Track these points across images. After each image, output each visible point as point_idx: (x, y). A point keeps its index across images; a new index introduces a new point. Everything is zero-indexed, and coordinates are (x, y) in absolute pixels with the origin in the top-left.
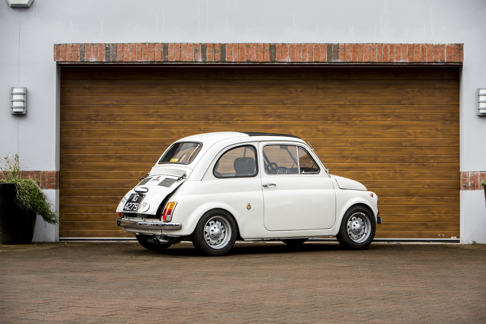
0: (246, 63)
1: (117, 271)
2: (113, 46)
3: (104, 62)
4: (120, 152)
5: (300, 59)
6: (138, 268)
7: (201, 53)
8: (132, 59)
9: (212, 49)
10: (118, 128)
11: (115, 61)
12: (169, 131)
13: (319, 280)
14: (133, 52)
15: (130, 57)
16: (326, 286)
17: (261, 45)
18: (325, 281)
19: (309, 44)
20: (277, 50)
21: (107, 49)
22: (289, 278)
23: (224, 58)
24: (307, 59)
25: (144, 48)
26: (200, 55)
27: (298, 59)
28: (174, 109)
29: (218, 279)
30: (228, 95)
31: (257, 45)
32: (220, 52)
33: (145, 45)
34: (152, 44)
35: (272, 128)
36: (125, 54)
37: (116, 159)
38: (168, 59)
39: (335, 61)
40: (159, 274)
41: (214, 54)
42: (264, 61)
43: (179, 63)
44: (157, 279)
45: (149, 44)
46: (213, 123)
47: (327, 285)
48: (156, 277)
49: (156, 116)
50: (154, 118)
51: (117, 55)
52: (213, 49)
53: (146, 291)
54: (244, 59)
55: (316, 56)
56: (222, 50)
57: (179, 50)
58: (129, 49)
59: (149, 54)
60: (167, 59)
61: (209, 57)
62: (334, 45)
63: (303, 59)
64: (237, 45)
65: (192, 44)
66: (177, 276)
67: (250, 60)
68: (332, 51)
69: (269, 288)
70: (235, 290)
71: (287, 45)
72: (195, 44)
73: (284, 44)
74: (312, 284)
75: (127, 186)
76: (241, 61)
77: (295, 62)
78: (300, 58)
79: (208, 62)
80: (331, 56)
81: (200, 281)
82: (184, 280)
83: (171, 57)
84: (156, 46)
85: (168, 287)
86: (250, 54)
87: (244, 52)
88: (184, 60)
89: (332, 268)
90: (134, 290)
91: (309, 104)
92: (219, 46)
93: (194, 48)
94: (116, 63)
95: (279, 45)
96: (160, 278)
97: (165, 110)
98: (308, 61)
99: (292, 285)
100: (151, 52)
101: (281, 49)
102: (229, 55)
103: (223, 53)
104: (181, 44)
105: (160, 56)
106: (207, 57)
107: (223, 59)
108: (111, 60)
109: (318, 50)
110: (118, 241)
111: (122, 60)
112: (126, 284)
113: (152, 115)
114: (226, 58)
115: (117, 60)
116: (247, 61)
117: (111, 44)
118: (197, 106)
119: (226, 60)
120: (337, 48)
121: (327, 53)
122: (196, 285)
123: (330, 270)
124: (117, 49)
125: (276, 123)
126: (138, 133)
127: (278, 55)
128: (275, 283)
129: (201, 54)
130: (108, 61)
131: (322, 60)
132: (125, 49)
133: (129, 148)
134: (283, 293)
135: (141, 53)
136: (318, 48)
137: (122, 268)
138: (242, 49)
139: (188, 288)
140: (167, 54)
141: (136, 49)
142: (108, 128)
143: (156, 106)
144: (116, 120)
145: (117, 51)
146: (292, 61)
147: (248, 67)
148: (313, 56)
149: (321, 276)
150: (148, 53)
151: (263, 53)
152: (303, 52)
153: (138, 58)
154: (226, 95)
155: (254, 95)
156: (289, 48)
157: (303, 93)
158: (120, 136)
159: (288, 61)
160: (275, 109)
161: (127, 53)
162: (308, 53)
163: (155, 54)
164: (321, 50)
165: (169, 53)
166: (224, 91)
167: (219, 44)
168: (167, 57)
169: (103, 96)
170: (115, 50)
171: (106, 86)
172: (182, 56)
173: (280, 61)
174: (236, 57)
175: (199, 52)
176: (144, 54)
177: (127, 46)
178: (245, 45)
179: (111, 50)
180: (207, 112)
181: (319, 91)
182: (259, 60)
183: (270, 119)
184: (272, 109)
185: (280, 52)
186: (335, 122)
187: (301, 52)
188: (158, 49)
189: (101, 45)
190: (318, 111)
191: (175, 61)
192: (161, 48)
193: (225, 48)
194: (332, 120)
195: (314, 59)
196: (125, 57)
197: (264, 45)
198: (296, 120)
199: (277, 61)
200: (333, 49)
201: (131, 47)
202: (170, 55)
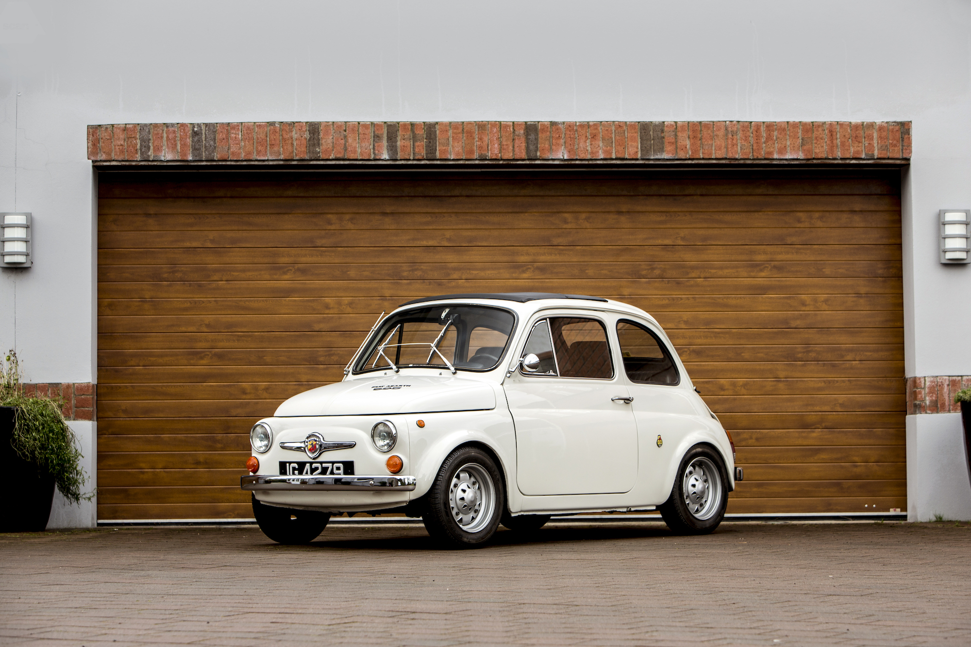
0: (477, 162)
2: (207, 128)
3: (191, 161)
4: (221, 344)
5: (586, 153)
7: (386, 141)
8: (247, 154)
9: (408, 133)
10: (216, 296)
11: (213, 159)
12: (319, 301)
14: (249, 139)
15: (242, 150)
17: (508, 126)
19: (604, 124)
20: (539, 136)
21: (195, 134)
23: (434, 152)
24: (600, 153)
25: (271, 132)
26: (384, 146)
27: (582, 152)
28: (330, 256)
30: (438, 227)
31: (500, 125)
32: (425, 140)
33: (272, 127)
34: (287, 125)
36: (233, 144)
37: (212, 358)
38: (321, 154)
39: (657, 157)
41: (412, 144)
42: (517, 157)
43: (342, 162)
45: (282, 124)
46: (409, 284)
49: (293, 270)
51: (215, 147)
52: (412, 135)
54: (473, 153)
55: (619, 146)
56: (428, 135)
57: (342, 137)
58: (240, 134)
59: (281, 145)
60: (318, 155)
61: (402, 150)
62: (655, 125)
63: (592, 153)
64: (459, 125)
65: (369, 123)
67: (487, 156)
68: (650, 137)
71: (560, 126)
72: (375, 123)
73: (553, 124)
75: (234, 414)
76: (468, 157)
77: (577, 160)
78: (587, 150)
79: (401, 160)
80: (647, 146)
83: (326, 151)
84: (295, 128)
86: (485, 143)
87: (474, 139)
88: (352, 156)
91: (603, 244)
92: (424, 128)
93: (372, 131)
94: (215, 163)
97: (309, 259)
98: (602, 157)
100: (284, 140)
101: (548, 133)
102: (444, 146)
103: (431, 142)
104: (346, 124)
105: (303, 149)
106: (399, 149)
107: (431, 153)
108: (204, 157)
109: (622, 134)
110: (218, 526)
111: (226, 157)
113: (285, 269)
114: (438, 151)
115: (217, 156)
116: (479, 157)
117: (203, 124)
118: (377, 250)
119: (438, 155)
120: (661, 131)
121: (640, 140)
124: (215, 135)
125: (537, 284)
126: (256, 305)
127: (543, 145)
129: (386, 144)
130: (197, 158)
131: (631, 154)
132: (233, 135)
133: (238, 336)
135: (265, 143)
136: (622, 132)
138: (470, 134)
140: (319, 144)
141: (255, 134)
142: (195, 296)
143: (294, 251)
144: (211, 279)
145: (216, 138)
146: (570, 158)
148: (612, 147)
150: (279, 143)
151: (512, 140)
152: (593, 139)
153: (259, 152)
154: (434, 227)
155: (491, 228)
156: (563, 130)
157: (590, 223)
158: (219, 312)
159: (563, 156)
160: (534, 255)
161: (237, 142)
162: (602, 140)
163: (292, 144)
164: (627, 135)
165: (323, 142)
166: (430, 218)
167: (423, 124)
168: (318, 151)
169: (184, 231)
170: (212, 136)
171: (190, 211)
172: (349, 147)
173: (547, 156)
174: (457, 149)
175: (383, 140)
176: (272, 145)
177: (237, 128)
178: (475, 124)
179: (204, 136)
180: (397, 262)
181: (623, 219)
182: (504, 155)
183: (525, 275)
184: (529, 255)
185: (546, 140)
186: (656, 281)
187: (589, 140)
188: (299, 135)
189: (183, 126)
190: (621, 259)
191: (334, 158)
192: (305, 132)
193: (436, 131)
194: (649, 277)
195: (615, 153)
196: (232, 150)
197: (513, 125)
198: (577, 278)
199: (540, 157)
200: (653, 132)
201: (245, 129)
202: (323, 147)
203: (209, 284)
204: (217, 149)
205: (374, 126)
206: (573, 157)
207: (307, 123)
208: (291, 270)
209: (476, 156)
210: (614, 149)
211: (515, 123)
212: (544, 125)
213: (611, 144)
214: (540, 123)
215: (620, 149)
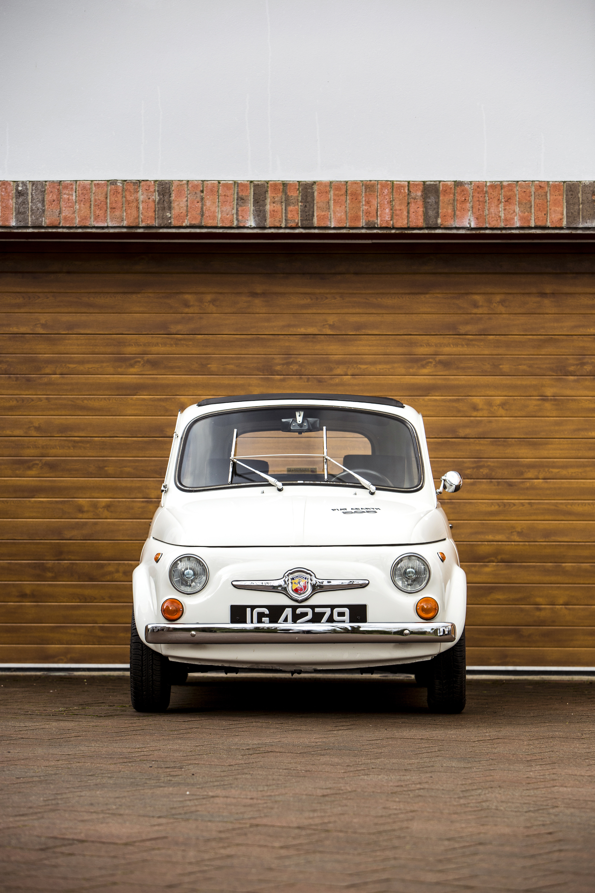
0: (363, 231)
1: (21, 741)
2: (34, 188)
3: (13, 227)
4: (53, 451)
5: (499, 221)
6: (79, 734)
7: (252, 205)
8: (83, 220)
9: (280, 195)
10: (48, 393)
11: (40, 225)
12: (173, 400)
13: (559, 766)
14: (85, 202)
15: (76, 215)
16: (580, 781)
17: (402, 187)
18: (575, 768)
19: (521, 184)
20: (441, 198)
21: (19, 194)
22: (477, 760)
23: (311, 218)
24: (516, 220)
25: (111, 193)
26: (250, 211)
27: (493, 219)
28: (186, 345)
29: (285, 761)
30: (319, 311)
31: (392, 185)
32: (300, 204)
33: (113, 186)
34: (132, 184)
35: (429, 393)
36: (65, 207)
37: (41, 468)
38: (172, 220)
39: (586, 225)
40: (129, 750)
41: (284, 208)
42: (412, 225)
43: (198, 231)
44: (121, 761)
45: (125, 183)
46: (283, 380)
47: (583, 780)
48: (121, 757)
49: (142, 363)
50: (136, 367)
51: (44, 211)
52: (284, 197)
53: (83, 794)
54: (359, 220)
55: (539, 212)
56: (304, 198)
57: (199, 199)
58: (74, 194)
59: (124, 209)
60: (169, 221)
61: (272, 216)
62: (585, 186)
63: (506, 220)
64: (342, 185)
65: (231, 182)
66: (177, 754)
67: (375, 223)
68: (579, 200)
69: (422, 787)
70: (329, 792)
71: (466, 186)
72: (239, 182)
73: (458, 184)
74: (542, 777)
75: (68, 537)
76: (353, 225)
77: (486, 228)
78: (500, 217)
79: (270, 228)
80: (576, 213)
81: (236, 767)
82: (192, 764)
83: (179, 216)
84: (141, 188)
85: (146, 783)
86: (374, 208)
87: (360, 202)
88: (210, 223)
89: (588, 736)
90: (50, 792)
91: (521, 334)
92: (299, 189)
93: (236, 192)
94: (43, 230)
95: (445, 186)
96: (128, 760)
97: (162, 349)
98: (518, 225)
99: (487, 778)
100: (128, 202)
101: (452, 195)
102: (323, 211)
103: (308, 206)
104: (203, 184)
105: (151, 214)
106: (268, 215)
107: (306, 220)
108: (30, 223)
109: (544, 197)
110: (45, 673)
111: (56, 223)
112: (34, 774)
113: (132, 361)
114: (315, 217)
115: (45, 221)
116: (366, 224)
117: (30, 181)
118: (244, 339)
119: (316, 223)
120: (591, 192)
121: (565, 204)
122: (226, 778)
123: (583, 741)
124: (44, 195)
125: (439, 382)
126: (96, 404)
127: (445, 210)
128: (439, 774)
129: (252, 208)
130: (22, 224)
131: (554, 221)
132: (65, 196)
133: (75, 441)
134: (462, 801)
135: (105, 206)
136: (543, 194)
137: (37, 734)
138: (355, 196)
139: (200, 785)
140: (170, 208)
141: (93, 195)
142: (23, 393)
143: (143, 339)
144: (43, 372)
145: (45, 200)
146: (478, 226)
147: (370, 241)
148: (531, 212)
149: (561, 756)
150: (121, 206)
151: (406, 204)
152: (507, 203)
153: (97, 217)
154: (314, 311)
155: (384, 312)
156: (471, 192)
157: (506, 307)
158: (52, 413)
159: (469, 224)
160: (436, 346)
161: (70, 204)
162: (519, 204)
163: (138, 208)
164: (550, 198)
165: (174, 205)
166: (309, 300)
167: (297, 183)
168: (169, 216)
169: (10, 313)
170: (40, 198)
171: (18, 289)
172: (207, 212)
173: (449, 224)
174: (339, 215)
175: (248, 203)
176: (113, 208)
177: (71, 187)
178: (361, 184)
179: (30, 197)
180: (268, 353)
181: (547, 302)
182: (396, 222)
183: (425, 371)
184: (430, 346)
185: (448, 204)
186: (586, 379)
187: (502, 204)
188: (145, 196)
189: (4, 185)
190: (543, 351)
191: (188, 225)
192: (153, 193)
193: (313, 192)
194: (578, 374)
195: (534, 220)
196: (64, 214)
197: (408, 186)
198: (488, 374)
199: (441, 225)
200: (582, 195)
201: (80, 189)
202: (176, 211)
203: (40, 378)
204: (46, 213)
205: (238, 186)
206: (482, 224)
207: (155, 181)
208: (139, 362)
209: (362, 223)
210: (533, 216)
211: (411, 182)
212: (446, 185)
213: (529, 210)
214: (441, 183)
215: (541, 215)
